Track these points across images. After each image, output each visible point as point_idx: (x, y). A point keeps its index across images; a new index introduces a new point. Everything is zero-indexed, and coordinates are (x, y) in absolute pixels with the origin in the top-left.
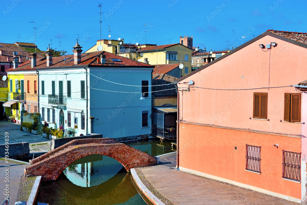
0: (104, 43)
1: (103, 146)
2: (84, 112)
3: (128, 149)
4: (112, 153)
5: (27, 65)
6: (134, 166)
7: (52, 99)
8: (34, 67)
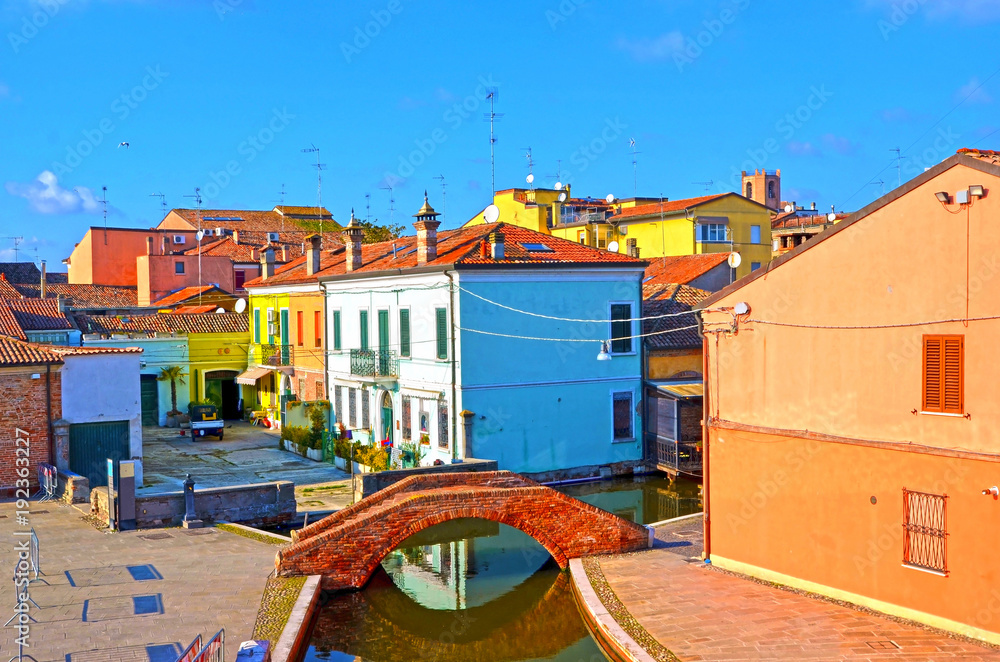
0: (515, 198)
1: (489, 494)
2: (445, 398)
3: (563, 504)
4: (513, 515)
5: (299, 268)
6: (578, 552)
7: (361, 361)
8: (314, 273)
